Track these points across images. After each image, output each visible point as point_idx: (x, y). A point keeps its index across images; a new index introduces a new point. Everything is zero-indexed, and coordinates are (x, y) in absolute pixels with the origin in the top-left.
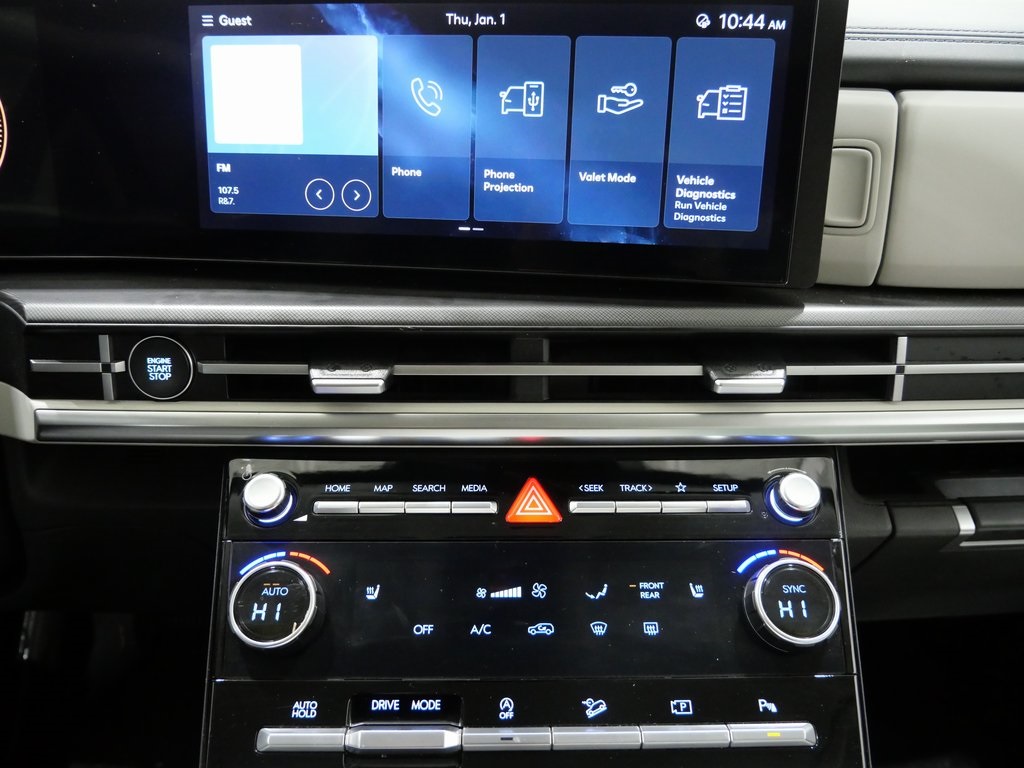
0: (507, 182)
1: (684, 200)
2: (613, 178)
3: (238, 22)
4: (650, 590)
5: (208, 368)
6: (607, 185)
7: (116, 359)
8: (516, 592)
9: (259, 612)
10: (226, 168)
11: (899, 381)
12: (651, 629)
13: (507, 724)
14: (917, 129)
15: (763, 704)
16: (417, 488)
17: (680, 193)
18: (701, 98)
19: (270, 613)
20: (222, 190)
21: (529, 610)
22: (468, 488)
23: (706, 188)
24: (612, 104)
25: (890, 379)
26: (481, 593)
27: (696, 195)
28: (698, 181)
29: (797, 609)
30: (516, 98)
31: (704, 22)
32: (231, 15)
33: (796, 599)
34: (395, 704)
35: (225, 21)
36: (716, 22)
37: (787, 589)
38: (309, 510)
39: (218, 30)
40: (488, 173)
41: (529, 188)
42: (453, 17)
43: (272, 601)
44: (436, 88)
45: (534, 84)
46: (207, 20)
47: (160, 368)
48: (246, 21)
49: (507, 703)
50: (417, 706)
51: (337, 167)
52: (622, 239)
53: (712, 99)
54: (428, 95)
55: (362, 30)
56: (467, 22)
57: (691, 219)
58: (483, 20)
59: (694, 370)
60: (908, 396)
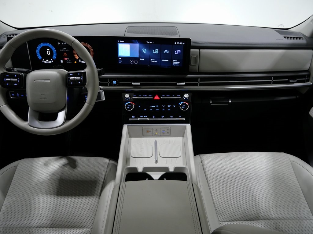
0: (154, 61)
1: (174, 63)
2: (166, 60)
3: (122, 42)
4: (169, 106)
5: (120, 82)
6: (165, 61)
7: (109, 81)
8: (154, 106)
9: (128, 108)
10: (120, 58)
11: (199, 84)
12: (169, 110)
13: (154, 118)
14: (201, 54)
15: (180, 117)
16: (144, 96)
17: (173, 62)
18: (175, 52)
19: (129, 108)
20: (120, 61)
21: (156, 108)
22: (149, 96)
23: (176, 62)
24: (165, 52)
25: (198, 83)
26: (151, 106)
27: (175, 62)
28: (175, 61)
29: (184, 107)
30: (155, 51)
31: (175, 43)
32: (121, 41)
33: (184, 106)
34: (142, 116)
35: (120, 41)
36: (177, 43)
37: (183, 105)
38: (132, 98)
39: (120, 42)
40: (151, 60)
41: (156, 61)
42: (147, 42)
43: (129, 107)
44: (145, 50)
45: (157, 50)
46: (118, 41)
47: (115, 82)
48: (123, 42)
49: (154, 116)
50: (145, 117)
51: (134, 59)
52: (167, 67)
53: (177, 52)
54: (145, 51)
55: (137, 43)
56: (149, 43)
57: (175, 65)
58: (151, 42)
59: (175, 82)
60: (200, 85)
